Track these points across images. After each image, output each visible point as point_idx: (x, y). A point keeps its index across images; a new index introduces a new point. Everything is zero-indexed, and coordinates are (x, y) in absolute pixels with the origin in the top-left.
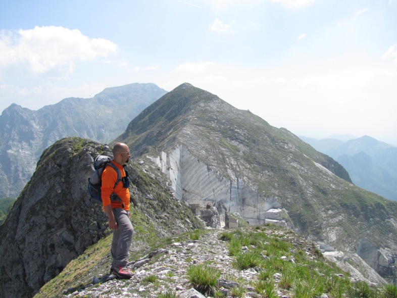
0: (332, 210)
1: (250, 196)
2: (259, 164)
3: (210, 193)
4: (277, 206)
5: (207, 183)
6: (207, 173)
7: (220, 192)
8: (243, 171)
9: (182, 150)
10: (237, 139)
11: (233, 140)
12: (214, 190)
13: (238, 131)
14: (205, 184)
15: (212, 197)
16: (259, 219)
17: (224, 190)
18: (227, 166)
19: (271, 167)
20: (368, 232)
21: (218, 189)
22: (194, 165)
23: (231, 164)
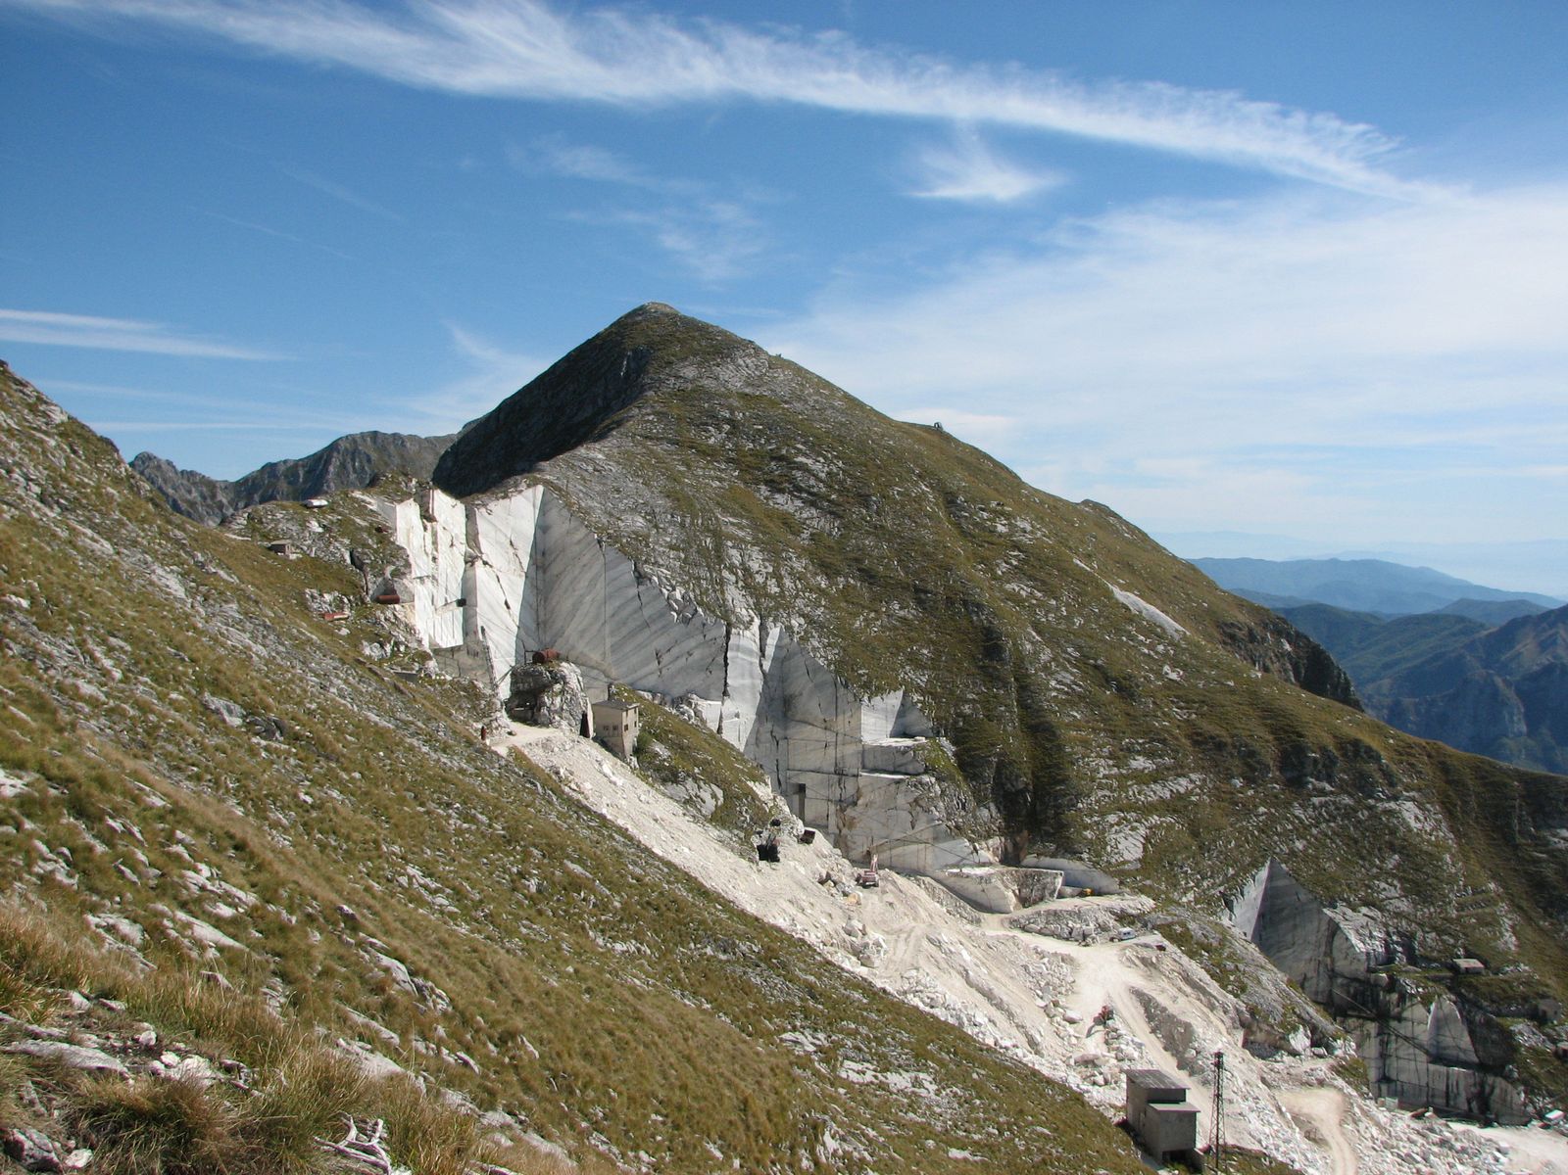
0: (1150, 755)
1: (811, 685)
2: (868, 576)
3: (645, 663)
4: (916, 729)
5: (632, 625)
6: (633, 591)
7: (682, 662)
8: (797, 596)
9: (544, 503)
10: (797, 490)
11: (781, 491)
12: (658, 656)
13: (809, 462)
14: (624, 631)
15: (652, 680)
16: (840, 773)
17: (697, 655)
18: (726, 574)
19: (917, 590)
20: (1299, 845)
21: (675, 651)
22: (585, 560)
23: (747, 570)
